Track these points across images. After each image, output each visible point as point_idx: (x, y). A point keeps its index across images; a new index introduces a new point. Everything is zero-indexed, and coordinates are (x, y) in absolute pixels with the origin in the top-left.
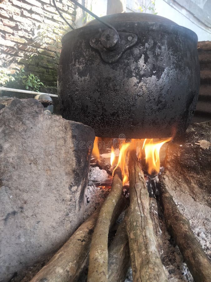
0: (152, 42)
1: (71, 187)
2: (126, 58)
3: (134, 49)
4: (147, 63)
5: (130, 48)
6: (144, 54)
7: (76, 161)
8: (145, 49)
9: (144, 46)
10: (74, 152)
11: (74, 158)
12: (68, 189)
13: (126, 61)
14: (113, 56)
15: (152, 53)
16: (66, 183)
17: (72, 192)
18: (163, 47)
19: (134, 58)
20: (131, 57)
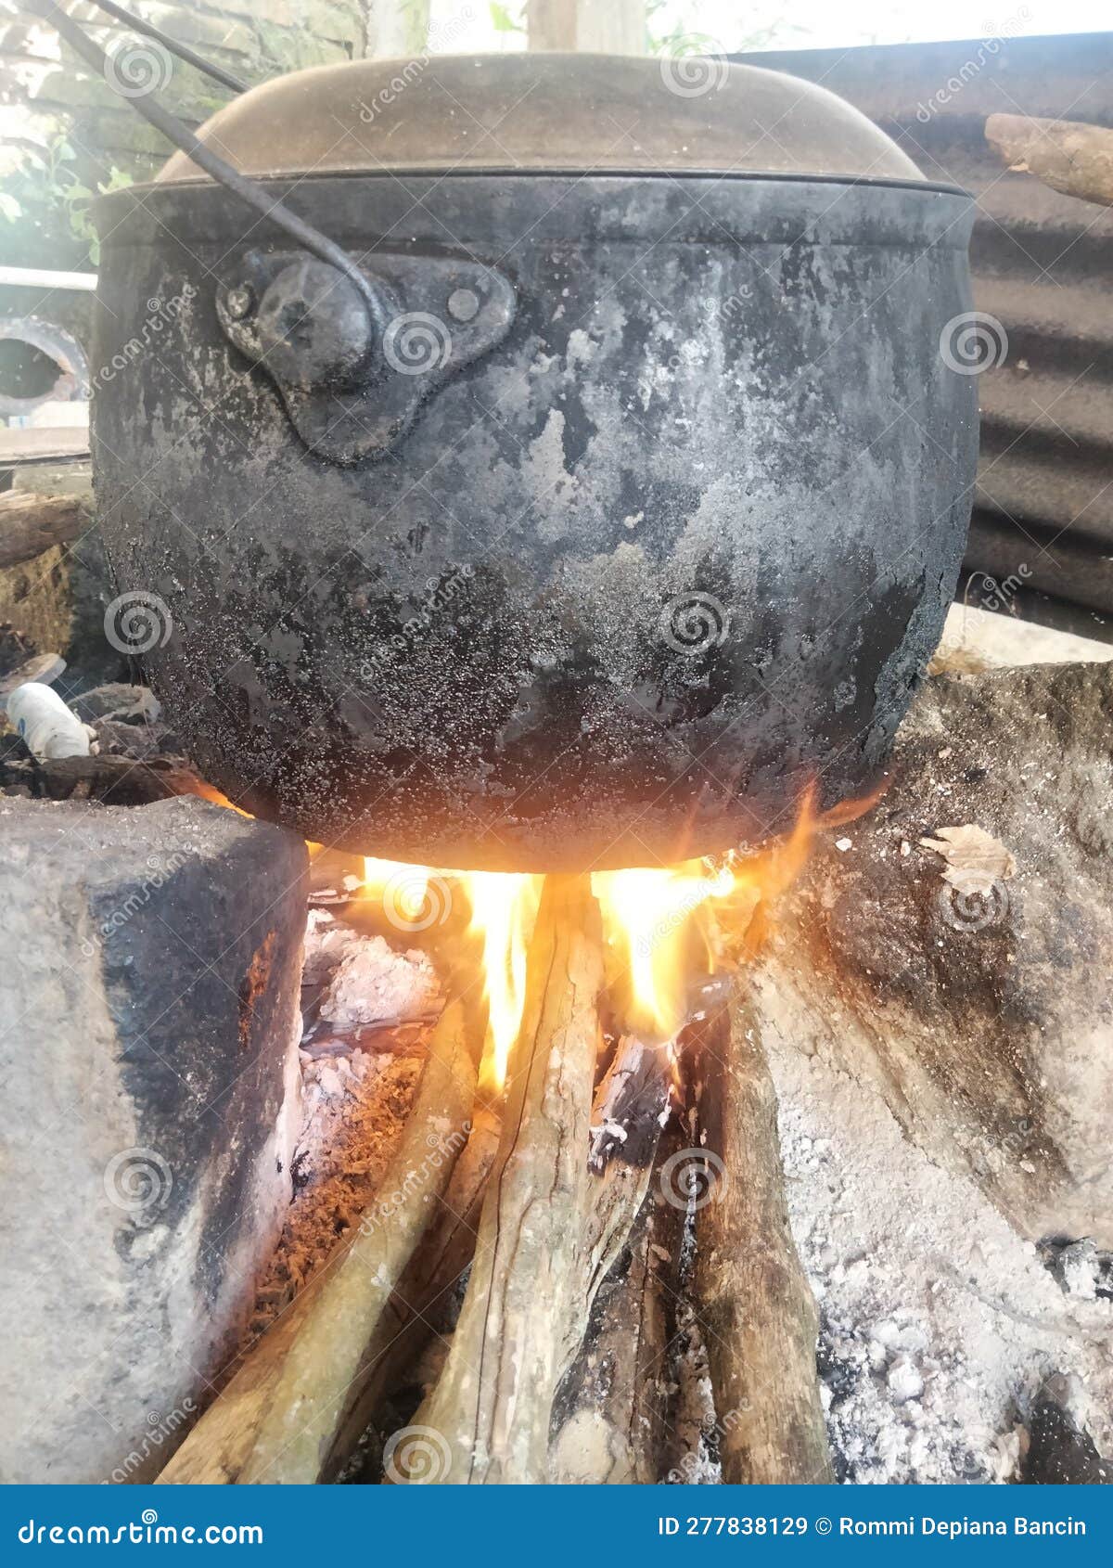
0: (619, 320)
1: (126, 1239)
2: (445, 437)
3: (494, 372)
4: (580, 468)
5: (471, 368)
6: (561, 406)
7: (140, 1113)
8: (569, 375)
9: (563, 351)
11: (127, 1099)
12: (110, 1252)
13: (446, 455)
14: (358, 425)
15: (616, 396)
16: (99, 1219)
17: (132, 1267)
18: (691, 350)
19: (496, 434)
20: (477, 429)
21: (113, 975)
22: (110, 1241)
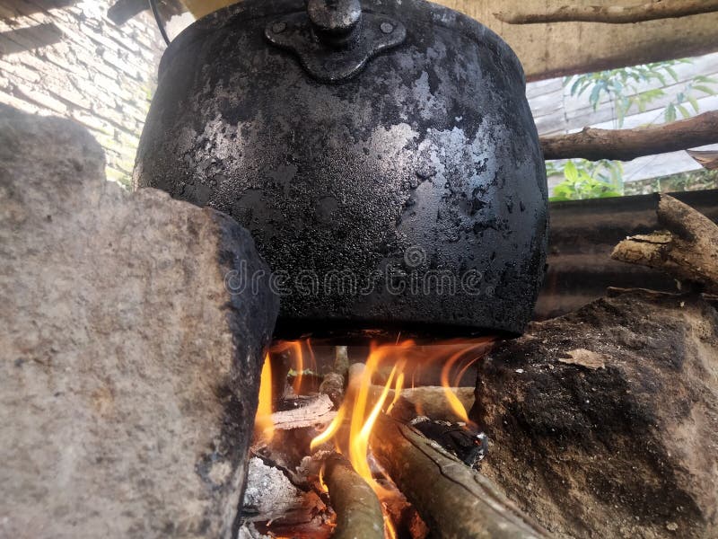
0: (444, 49)
1: (205, 462)
2: (378, 74)
3: (398, 55)
4: (436, 93)
5: (389, 51)
6: (426, 70)
7: (235, 347)
8: (428, 61)
9: (425, 53)
10: (228, 311)
13: (379, 81)
14: (342, 65)
15: (447, 72)
16: (185, 447)
17: (210, 487)
18: (470, 66)
19: (401, 75)
20: (393, 72)
21: (225, 258)
22: (191, 467)
